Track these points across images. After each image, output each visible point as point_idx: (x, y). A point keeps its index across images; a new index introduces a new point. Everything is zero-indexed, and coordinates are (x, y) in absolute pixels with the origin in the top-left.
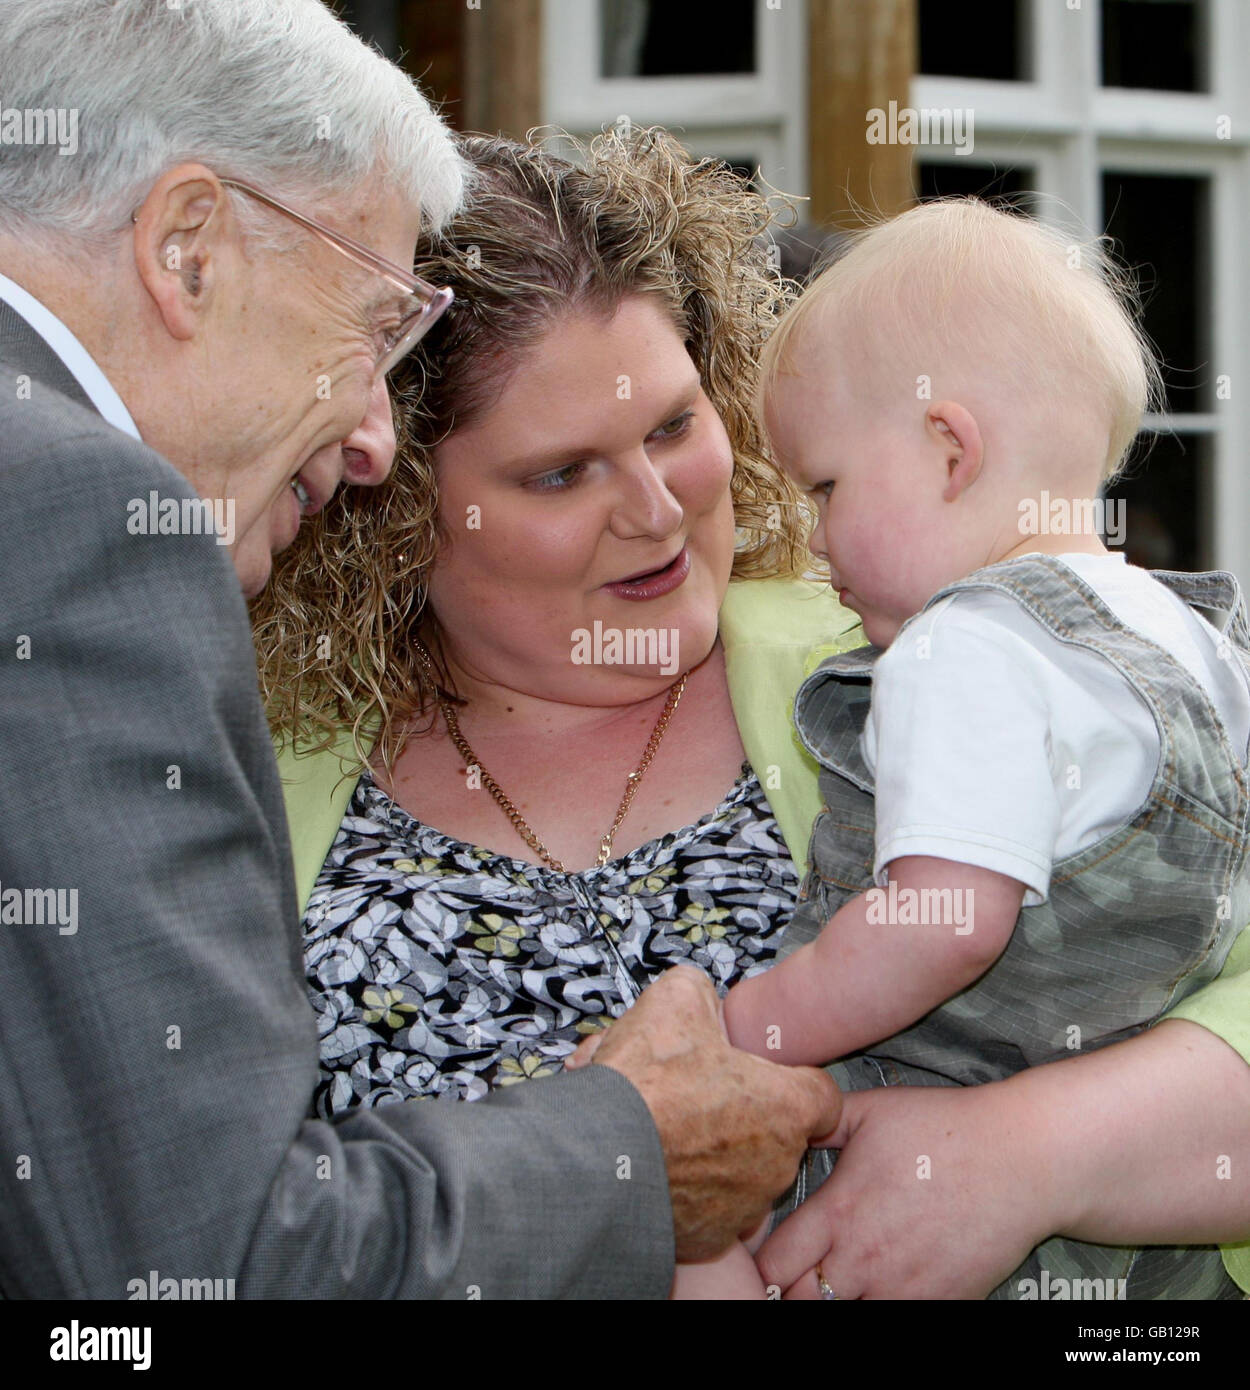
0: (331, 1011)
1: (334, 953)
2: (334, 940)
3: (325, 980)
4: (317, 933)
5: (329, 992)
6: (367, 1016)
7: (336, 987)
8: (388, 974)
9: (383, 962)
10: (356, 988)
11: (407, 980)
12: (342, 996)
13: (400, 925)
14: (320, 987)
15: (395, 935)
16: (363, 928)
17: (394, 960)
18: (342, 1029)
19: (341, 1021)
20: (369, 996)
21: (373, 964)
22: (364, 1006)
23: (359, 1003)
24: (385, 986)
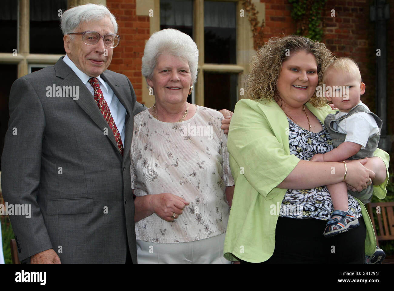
0: (292, 148)
1: (294, 141)
2: (294, 139)
3: (292, 144)
4: (291, 138)
5: (293, 146)
6: (297, 150)
7: (294, 146)
8: (300, 145)
9: (300, 144)
10: (296, 146)
11: (302, 146)
12: (294, 147)
13: (301, 139)
14: (292, 145)
15: (301, 140)
16: (297, 138)
17: (301, 144)
18: (293, 151)
19: (293, 150)
20: (298, 148)
21: (299, 144)
22: (297, 149)
23: (296, 148)
24: (300, 147)
